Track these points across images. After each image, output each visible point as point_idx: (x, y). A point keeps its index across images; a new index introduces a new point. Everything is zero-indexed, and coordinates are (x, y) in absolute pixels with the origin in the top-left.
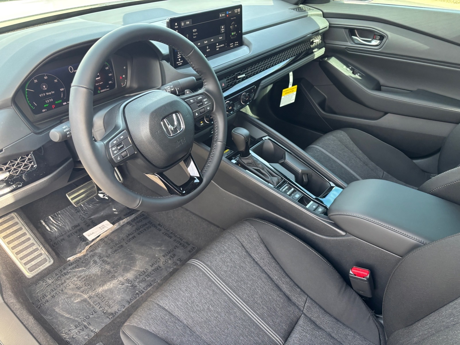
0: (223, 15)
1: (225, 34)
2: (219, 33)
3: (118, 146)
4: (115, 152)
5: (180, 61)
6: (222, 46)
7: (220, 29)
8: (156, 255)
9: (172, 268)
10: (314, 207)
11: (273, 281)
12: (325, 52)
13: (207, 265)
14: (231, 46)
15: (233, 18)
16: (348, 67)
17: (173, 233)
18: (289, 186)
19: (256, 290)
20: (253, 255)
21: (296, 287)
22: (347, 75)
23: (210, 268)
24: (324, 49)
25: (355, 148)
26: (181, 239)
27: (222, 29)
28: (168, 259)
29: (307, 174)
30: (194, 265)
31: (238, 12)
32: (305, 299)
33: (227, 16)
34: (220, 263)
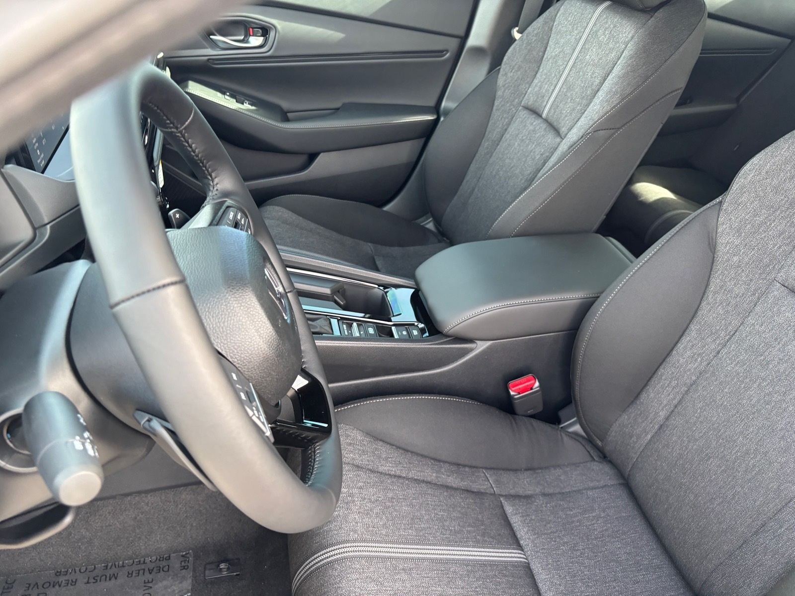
5: (40, 155)
10: (405, 333)
11: (435, 484)
13: (355, 541)
18: (346, 323)
20: (381, 469)
23: (365, 541)
26: (139, 561)
32: (483, 475)
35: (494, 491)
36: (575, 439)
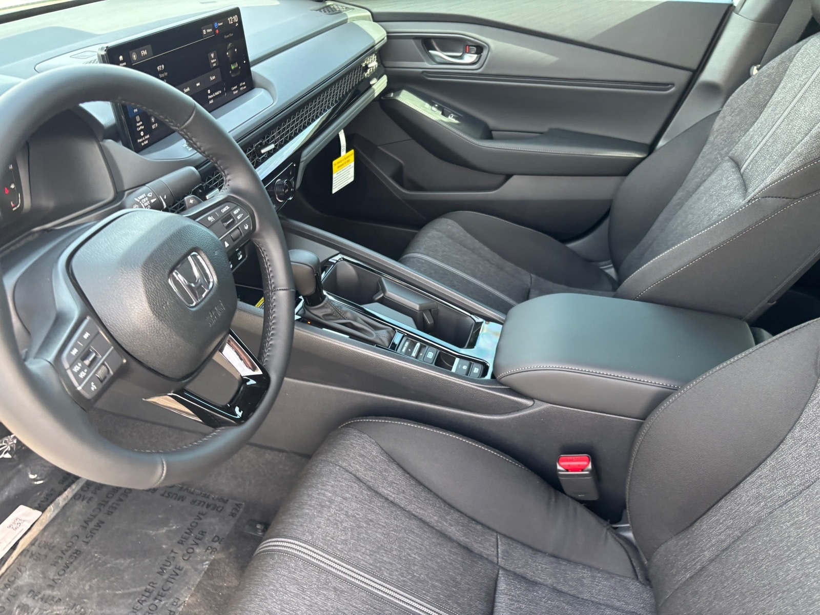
0: (209, 31)
1: (219, 69)
2: (208, 69)
3: (84, 358)
4: (82, 375)
5: (144, 136)
6: (217, 93)
7: (208, 59)
8: (164, 546)
9: (207, 562)
10: (465, 367)
11: (432, 527)
12: (388, 83)
13: (305, 542)
14: (234, 93)
15: (228, 36)
16: (432, 104)
17: (185, 487)
18: (410, 341)
19: (411, 556)
20: (381, 490)
21: (473, 524)
22: (435, 119)
23: (313, 546)
24: (384, 79)
25: (477, 244)
26: (205, 495)
27: (213, 59)
28: (192, 546)
29: (430, 310)
30: (279, 551)
31: (235, 23)
32: (494, 540)
33: (217, 31)
34: (330, 530)
35: (498, 562)
36: (621, 545)
